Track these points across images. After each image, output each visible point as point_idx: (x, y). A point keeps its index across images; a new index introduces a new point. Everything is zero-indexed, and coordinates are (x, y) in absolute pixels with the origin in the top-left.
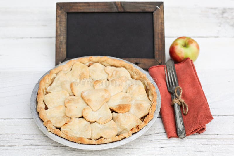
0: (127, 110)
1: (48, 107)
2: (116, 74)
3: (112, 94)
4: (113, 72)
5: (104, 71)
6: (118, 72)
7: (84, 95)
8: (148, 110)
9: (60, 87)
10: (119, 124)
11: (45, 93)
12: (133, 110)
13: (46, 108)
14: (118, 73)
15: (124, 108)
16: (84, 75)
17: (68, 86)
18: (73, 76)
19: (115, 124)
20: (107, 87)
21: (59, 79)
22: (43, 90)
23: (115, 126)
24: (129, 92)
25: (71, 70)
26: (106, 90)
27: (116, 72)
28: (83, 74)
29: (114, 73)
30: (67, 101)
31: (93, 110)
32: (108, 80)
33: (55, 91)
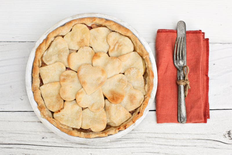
0: (119, 101)
1: (44, 82)
2: (118, 48)
3: (109, 76)
4: (115, 44)
5: (106, 40)
6: (120, 46)
7: (80, 74)
8: (141, 104)
9: (57, 55)
10: (109, 116)
11: (41, 64)
12: (125, 100)
13: (42, 83)
14: (120, 48)
15: (117, 100)
16: (84, 43)
17: (65, 59)
18: (72, 40)
19: (106, 115)
20: (106, 65)
21: (56, 45)
22: (39, 61)
23: (105, 118)
24: (127, 75)
25: (71, 30)
26: (103, 71)
27: (119, 46)
28: (83, 40)
29: (116, 47)
30: (62, 78)
31: (86, 93)
32: (108, 53)
33: (51, 62)
